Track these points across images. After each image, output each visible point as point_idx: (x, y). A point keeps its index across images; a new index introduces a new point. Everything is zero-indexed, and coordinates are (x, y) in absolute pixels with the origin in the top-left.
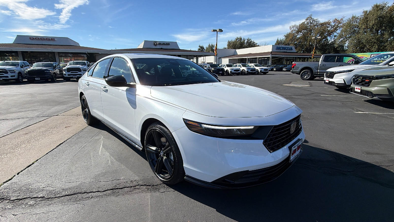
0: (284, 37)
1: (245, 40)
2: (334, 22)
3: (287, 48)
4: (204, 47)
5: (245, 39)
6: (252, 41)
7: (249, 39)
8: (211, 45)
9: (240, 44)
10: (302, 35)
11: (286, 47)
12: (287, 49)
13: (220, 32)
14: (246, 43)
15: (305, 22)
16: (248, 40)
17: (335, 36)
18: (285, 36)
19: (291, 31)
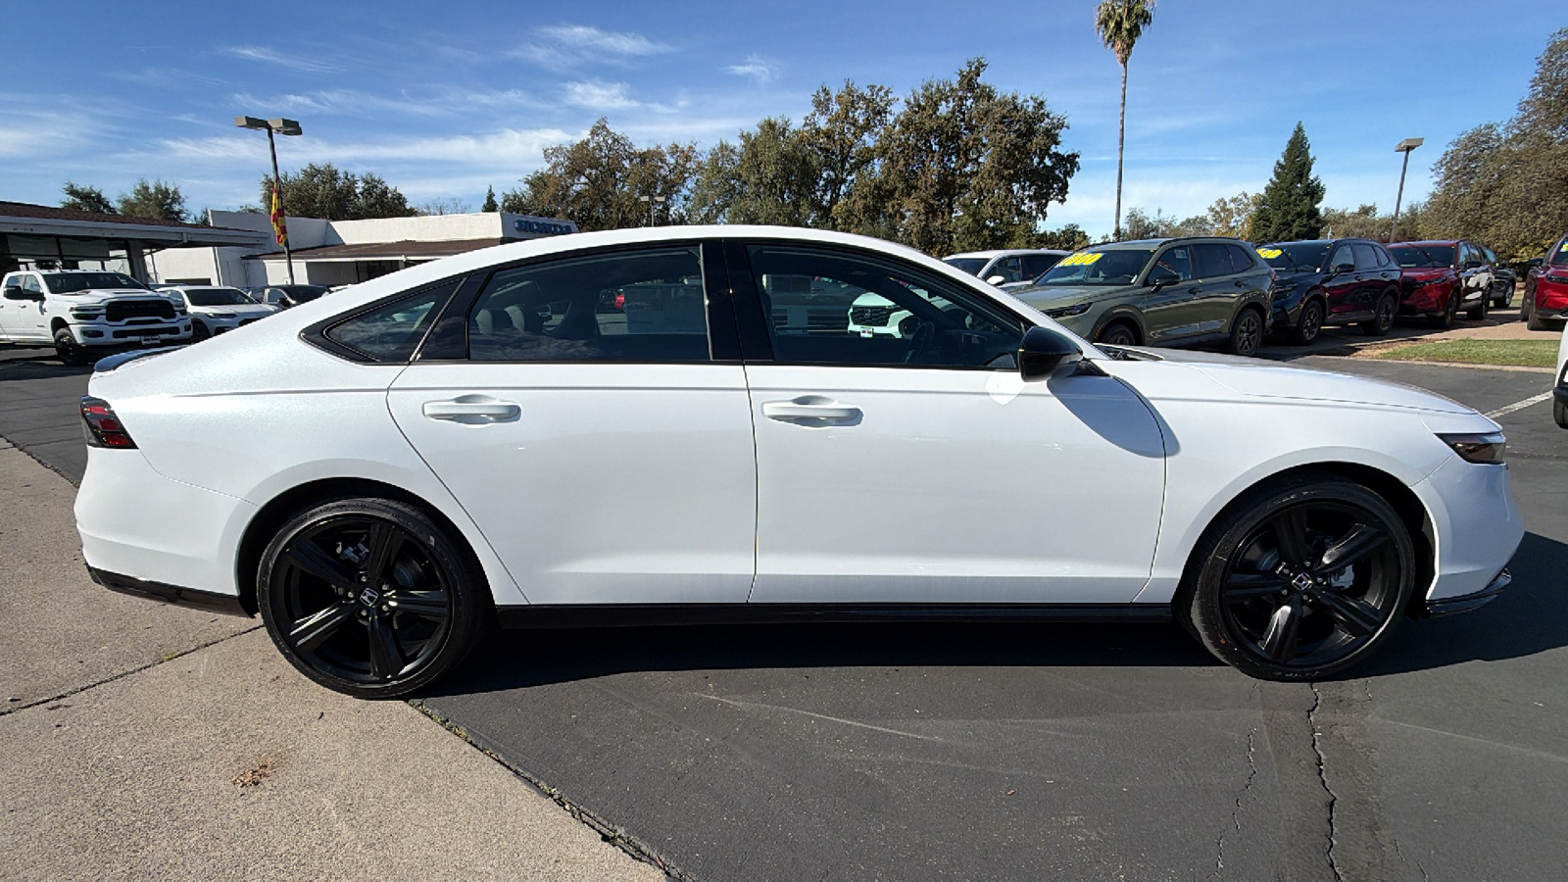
0: (527, 186)
1: (355, 182)
2: (672, 154)
3: (555, 226)
4: (103, 196)
5: (356, 178)
6: (387, 188)
7: (373, 180)
8: (152, 190)
9: (335, 199)
10: (586, 184)
11: (550, 225)
12: (555, 229)
13: (286, 133)
14: (362, 194)
15: (589, 141)
16: (367, 183)
17: (686, 199)
18: (527, 182)
19: (549, 166)
